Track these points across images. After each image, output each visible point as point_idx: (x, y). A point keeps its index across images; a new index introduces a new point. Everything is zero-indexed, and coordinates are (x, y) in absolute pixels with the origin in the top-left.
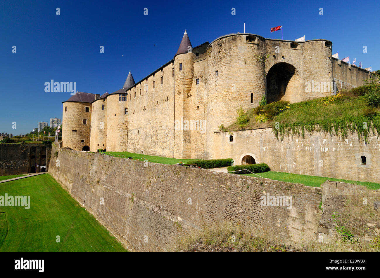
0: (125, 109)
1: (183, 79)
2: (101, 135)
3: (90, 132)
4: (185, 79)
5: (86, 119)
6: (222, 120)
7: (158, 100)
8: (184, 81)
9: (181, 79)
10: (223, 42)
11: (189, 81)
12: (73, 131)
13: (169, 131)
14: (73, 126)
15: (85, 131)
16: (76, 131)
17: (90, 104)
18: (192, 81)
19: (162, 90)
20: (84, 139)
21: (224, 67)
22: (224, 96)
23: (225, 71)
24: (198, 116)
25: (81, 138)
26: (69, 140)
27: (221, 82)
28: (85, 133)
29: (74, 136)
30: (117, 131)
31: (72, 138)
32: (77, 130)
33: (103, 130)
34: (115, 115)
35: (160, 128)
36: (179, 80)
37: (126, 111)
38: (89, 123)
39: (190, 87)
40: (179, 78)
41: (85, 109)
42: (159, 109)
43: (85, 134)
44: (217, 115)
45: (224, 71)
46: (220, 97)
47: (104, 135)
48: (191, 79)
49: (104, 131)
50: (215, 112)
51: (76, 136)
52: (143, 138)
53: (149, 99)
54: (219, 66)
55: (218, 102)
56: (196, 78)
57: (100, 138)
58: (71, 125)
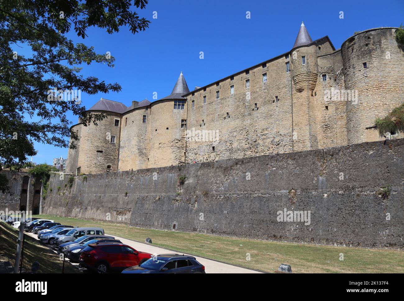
0: (183, 121)
1: (307, 74)
2: (140, 158)
3: (119, 155)
4: (310, 74)
5: (115, 135)
6: (377, 113)
7: (258, 102)
8: (308, 76)
9: (305, 74)
10: (371, 35)
11: (315, 76)
12: (98, 151)
13: (282, 138)
14: (99, 145)
15: (112, 153)
16: (101, 152)
17: (121, 116)
18: (317, 77)
19: (264, 89)
20: (111, 164)
21: (374, 59)
22: (378, 88)
23: (377, 63)
24: (327, 118)
25: (107, 163)
26: (92, 165)
27: (372, 74)
28: (112, 155)
29: (99, 159)
30: (170, 150)
31: (95, 161)
32: (103, 150)
33: (144, 151)
34: (167, 129)
35: (264, 137)
36: (301, 75)
37: (184, 123)
38: (118, 143)
39: (315, 83)
40: (302, 73)
41: (114, 122)
42: (261, 113)
43: (112, 157)
44: (370, 109)
45: (375, 63)
46: (372, 89)
47: (145, 158)
48: (316, 75)
49: (146, 152)
50: (366, 105)
51: (101, 159)
52: (223, 155)
53: (237, 103)
54: (368, 58)
55: (369, 96)
56: (322, 73)
57: (139, 162)
58: (96, 144)
